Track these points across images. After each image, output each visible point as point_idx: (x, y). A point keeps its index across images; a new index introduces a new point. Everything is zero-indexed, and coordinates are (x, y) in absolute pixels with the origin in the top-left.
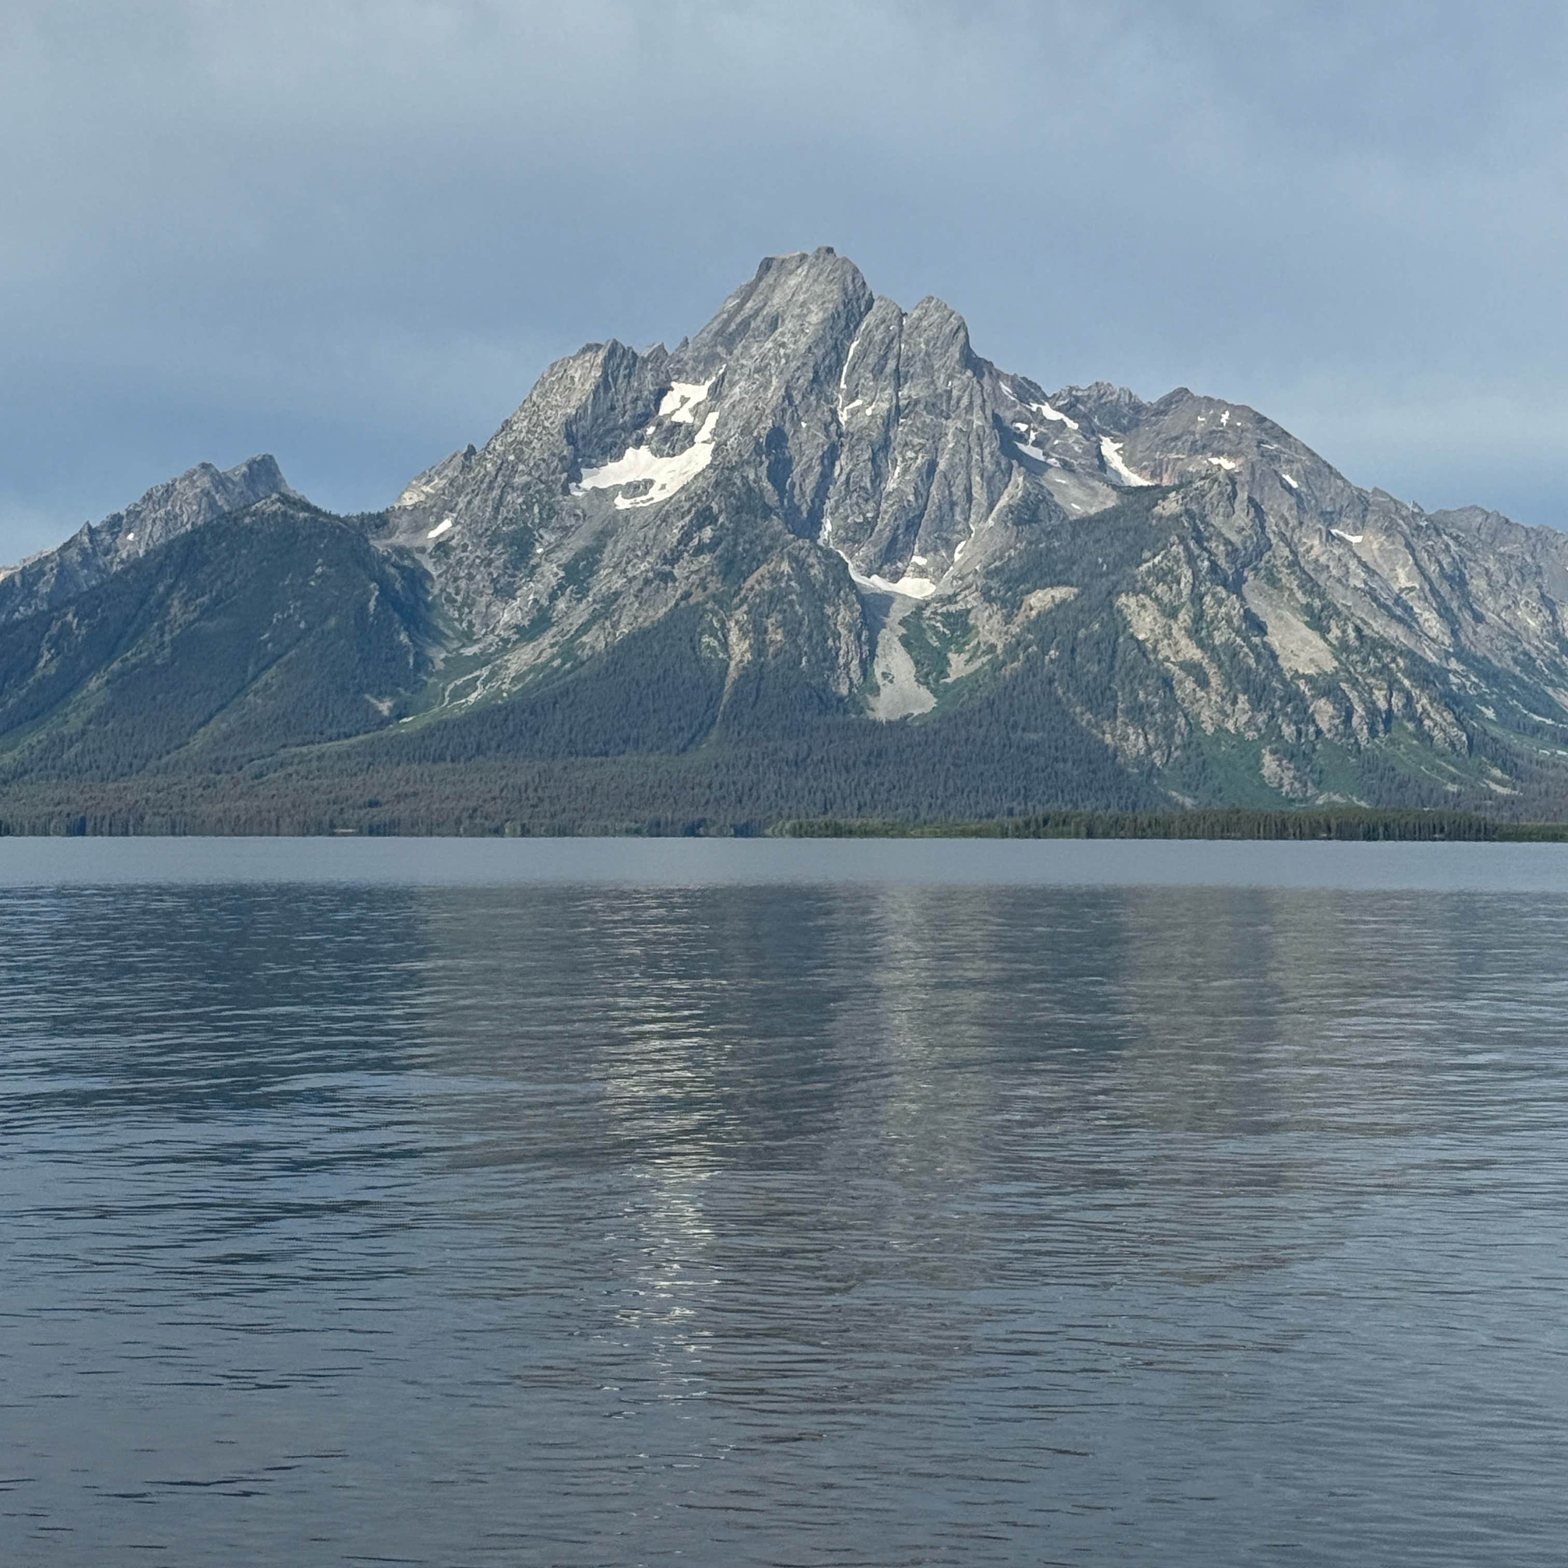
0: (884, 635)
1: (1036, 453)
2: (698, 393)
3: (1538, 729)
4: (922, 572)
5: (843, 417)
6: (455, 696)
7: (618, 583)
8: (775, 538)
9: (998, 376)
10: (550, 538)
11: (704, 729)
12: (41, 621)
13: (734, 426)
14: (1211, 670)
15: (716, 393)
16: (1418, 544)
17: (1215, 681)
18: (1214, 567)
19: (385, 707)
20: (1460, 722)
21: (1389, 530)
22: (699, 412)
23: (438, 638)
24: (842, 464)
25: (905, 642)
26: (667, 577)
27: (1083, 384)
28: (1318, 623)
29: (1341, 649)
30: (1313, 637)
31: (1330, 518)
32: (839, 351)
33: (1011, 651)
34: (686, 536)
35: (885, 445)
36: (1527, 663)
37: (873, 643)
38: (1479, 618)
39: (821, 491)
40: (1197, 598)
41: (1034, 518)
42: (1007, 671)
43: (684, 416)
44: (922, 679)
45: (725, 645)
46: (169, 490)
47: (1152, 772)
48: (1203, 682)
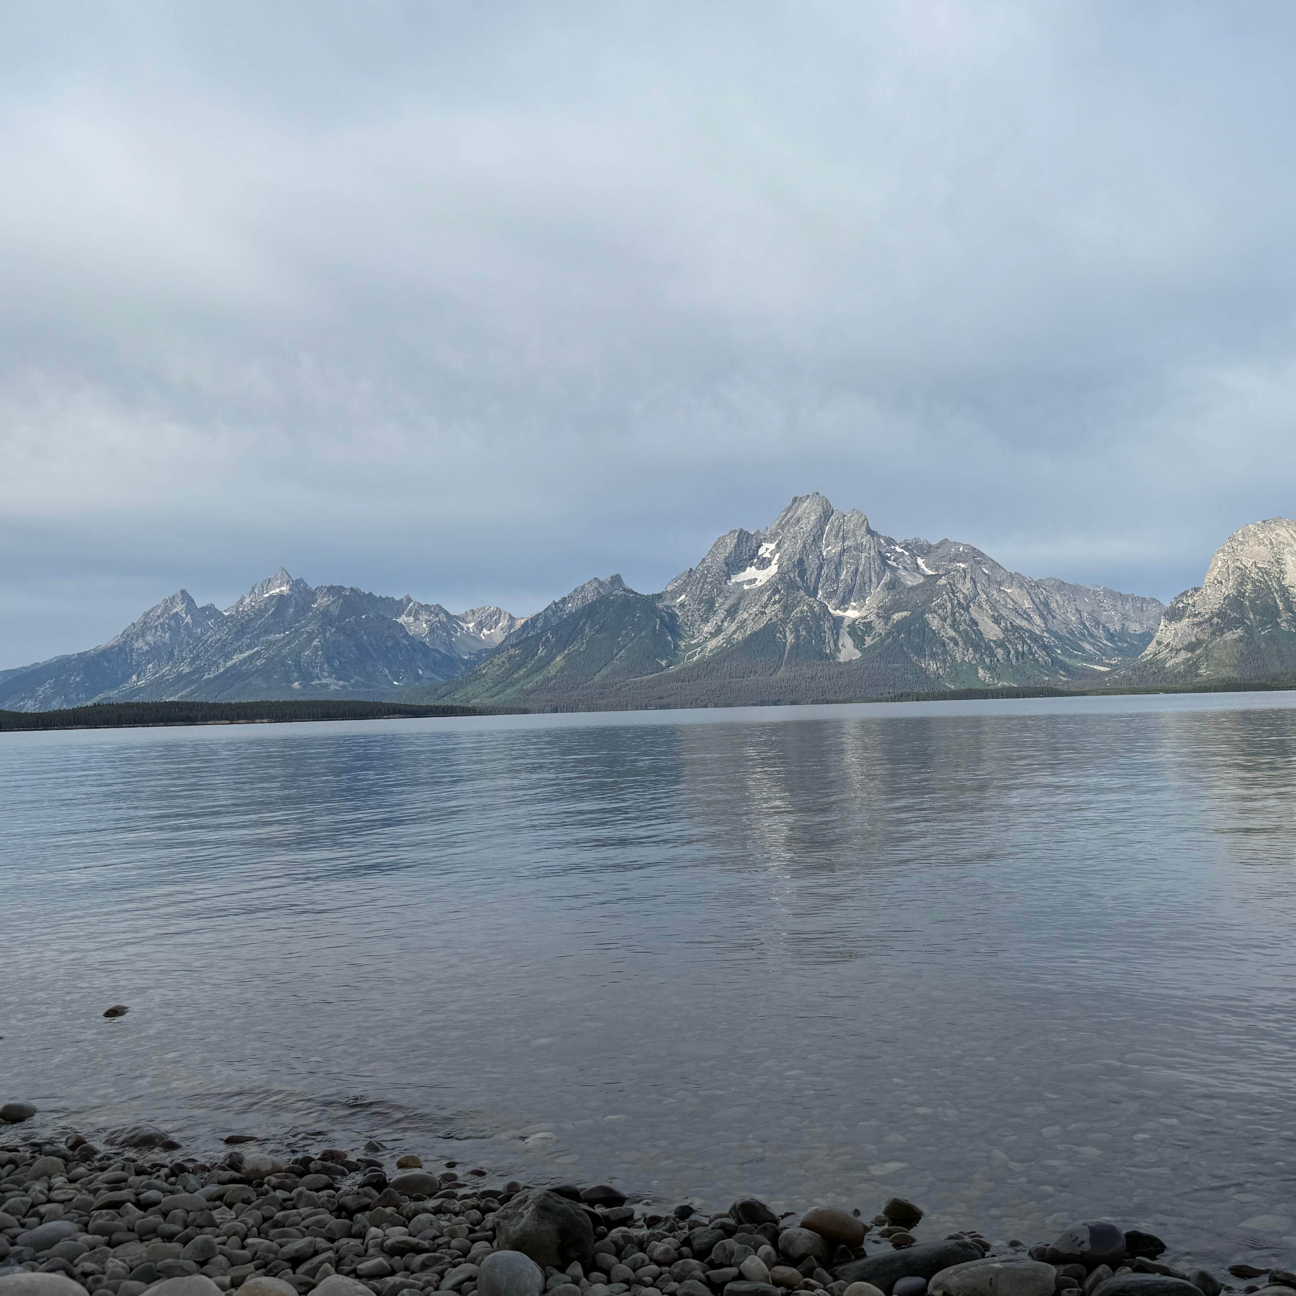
0: (842, 631)
1: (894, 564)
2: (772, 546)
3: (1076, 656)
4: (854, 608)
5: (825, 553)
6: (689, 657)
7: (746, 615)
8: (802, 597)
9: (880, 536)
10: (721, 600)
11: (778, 667)
12: (538, 637)
13: (785, 558)
14: (959, 639)
15: (778, 546)
16: (1031, 591)
17: (960, 644)
18: (959, 603)
19: (664, 663)
20: (1049, 655)
21: (1021, 586)
22: (773, 553)
23: (682, 638)
24: (825, 570)
25: (849, 633)
26: (763, 613)
27: (910, 538)
28: (996, 621)
29: (1005, 630)
30: (996, 626)
31: (1000, 584)
32: (822, 529)
33: (888, 635)
34: (770, 598)
35: (840, 562)
36: (1072, 633)
37: (838, 634)
38: (1054, 617)
39: (817, 581)
40: (953, 614)
41: (894, 587)
42: (886, 643)
43: (767, 555)
44: (856, 646)
45: (785, 637)
46: (583, 587)
47: (939, 676)
48: (956, 644)
